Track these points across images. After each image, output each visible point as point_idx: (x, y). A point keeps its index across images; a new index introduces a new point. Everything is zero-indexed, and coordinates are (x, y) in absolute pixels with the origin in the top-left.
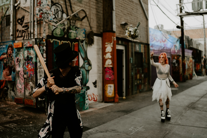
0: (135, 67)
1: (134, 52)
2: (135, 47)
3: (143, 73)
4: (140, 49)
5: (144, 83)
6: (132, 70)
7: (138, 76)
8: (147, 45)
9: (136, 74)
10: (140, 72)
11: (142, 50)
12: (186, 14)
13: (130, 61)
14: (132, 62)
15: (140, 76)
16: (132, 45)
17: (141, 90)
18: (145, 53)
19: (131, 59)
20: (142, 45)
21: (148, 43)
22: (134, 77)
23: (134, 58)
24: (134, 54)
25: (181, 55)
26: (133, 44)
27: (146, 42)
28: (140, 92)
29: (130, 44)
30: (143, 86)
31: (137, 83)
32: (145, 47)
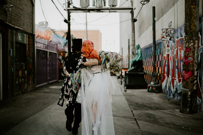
0: (16, 62)
1: (14, 43)
2: (16, 35)
3: (26, 69)
4: (23, 39)
5: (28, 82)
6: (12, 64)
7: (20, 72)
8: (32, 36)
9: (17, 71)
10: (23, 68)
11: (26, 41)
12: (73, 9)
13: (10, 54)
14: (11, 55)
15: (23, 73)
16: (12, 33)
17: (24, 91)
18: (29, 45)
19: (10, 51)
20: (25, 35)
21: (33, 34)
22: (14, 74)
23: (14, 50)
24: (14, 45)
25: (67, 51)
26: (14, 32)
27: (31, 32)
28: (23, 93)
29: (10, 31)
30: (26, 85)
31: (19, 82)
32: (29, 37)
